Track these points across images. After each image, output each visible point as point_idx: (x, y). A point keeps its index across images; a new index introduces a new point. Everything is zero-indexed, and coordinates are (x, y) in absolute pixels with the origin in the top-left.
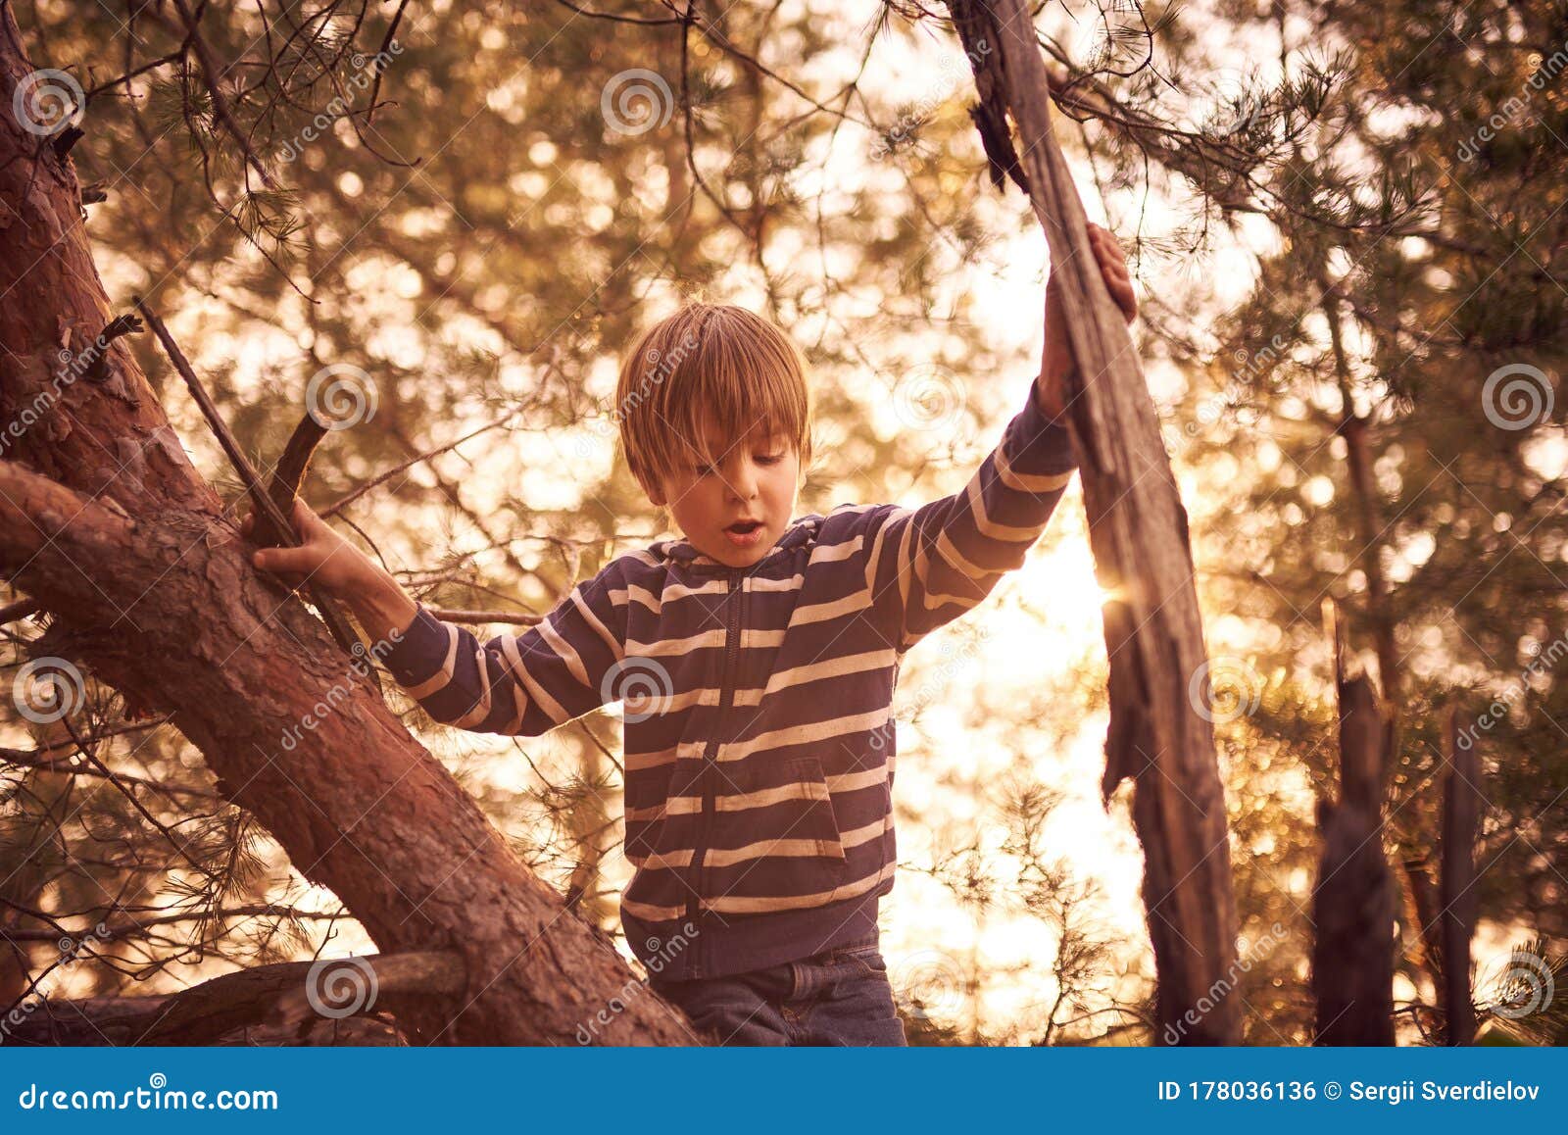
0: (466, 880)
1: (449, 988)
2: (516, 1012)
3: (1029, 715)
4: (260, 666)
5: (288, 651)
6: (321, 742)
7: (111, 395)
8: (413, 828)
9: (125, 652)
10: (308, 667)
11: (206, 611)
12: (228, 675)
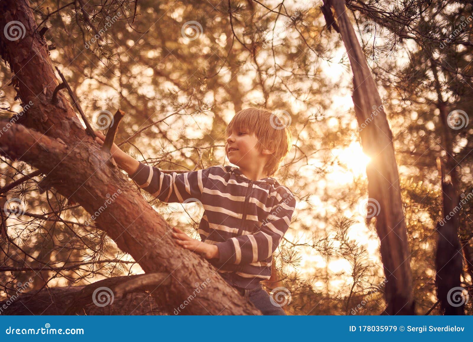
0: (170, 251)
1: (166, 284)
2: (187, 291)
3: (341, 197)
4: (106, 188)
5: (114, 183)
6: (125, 211)
7: (59, 108)
8: (154, 236)
9: (66, 185)
10: (120, 188)
11: (89, 172)
12: (97, 191)
